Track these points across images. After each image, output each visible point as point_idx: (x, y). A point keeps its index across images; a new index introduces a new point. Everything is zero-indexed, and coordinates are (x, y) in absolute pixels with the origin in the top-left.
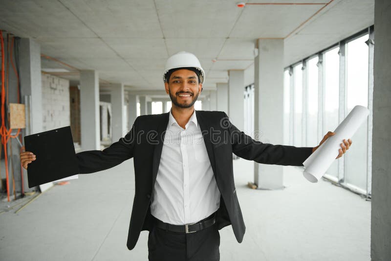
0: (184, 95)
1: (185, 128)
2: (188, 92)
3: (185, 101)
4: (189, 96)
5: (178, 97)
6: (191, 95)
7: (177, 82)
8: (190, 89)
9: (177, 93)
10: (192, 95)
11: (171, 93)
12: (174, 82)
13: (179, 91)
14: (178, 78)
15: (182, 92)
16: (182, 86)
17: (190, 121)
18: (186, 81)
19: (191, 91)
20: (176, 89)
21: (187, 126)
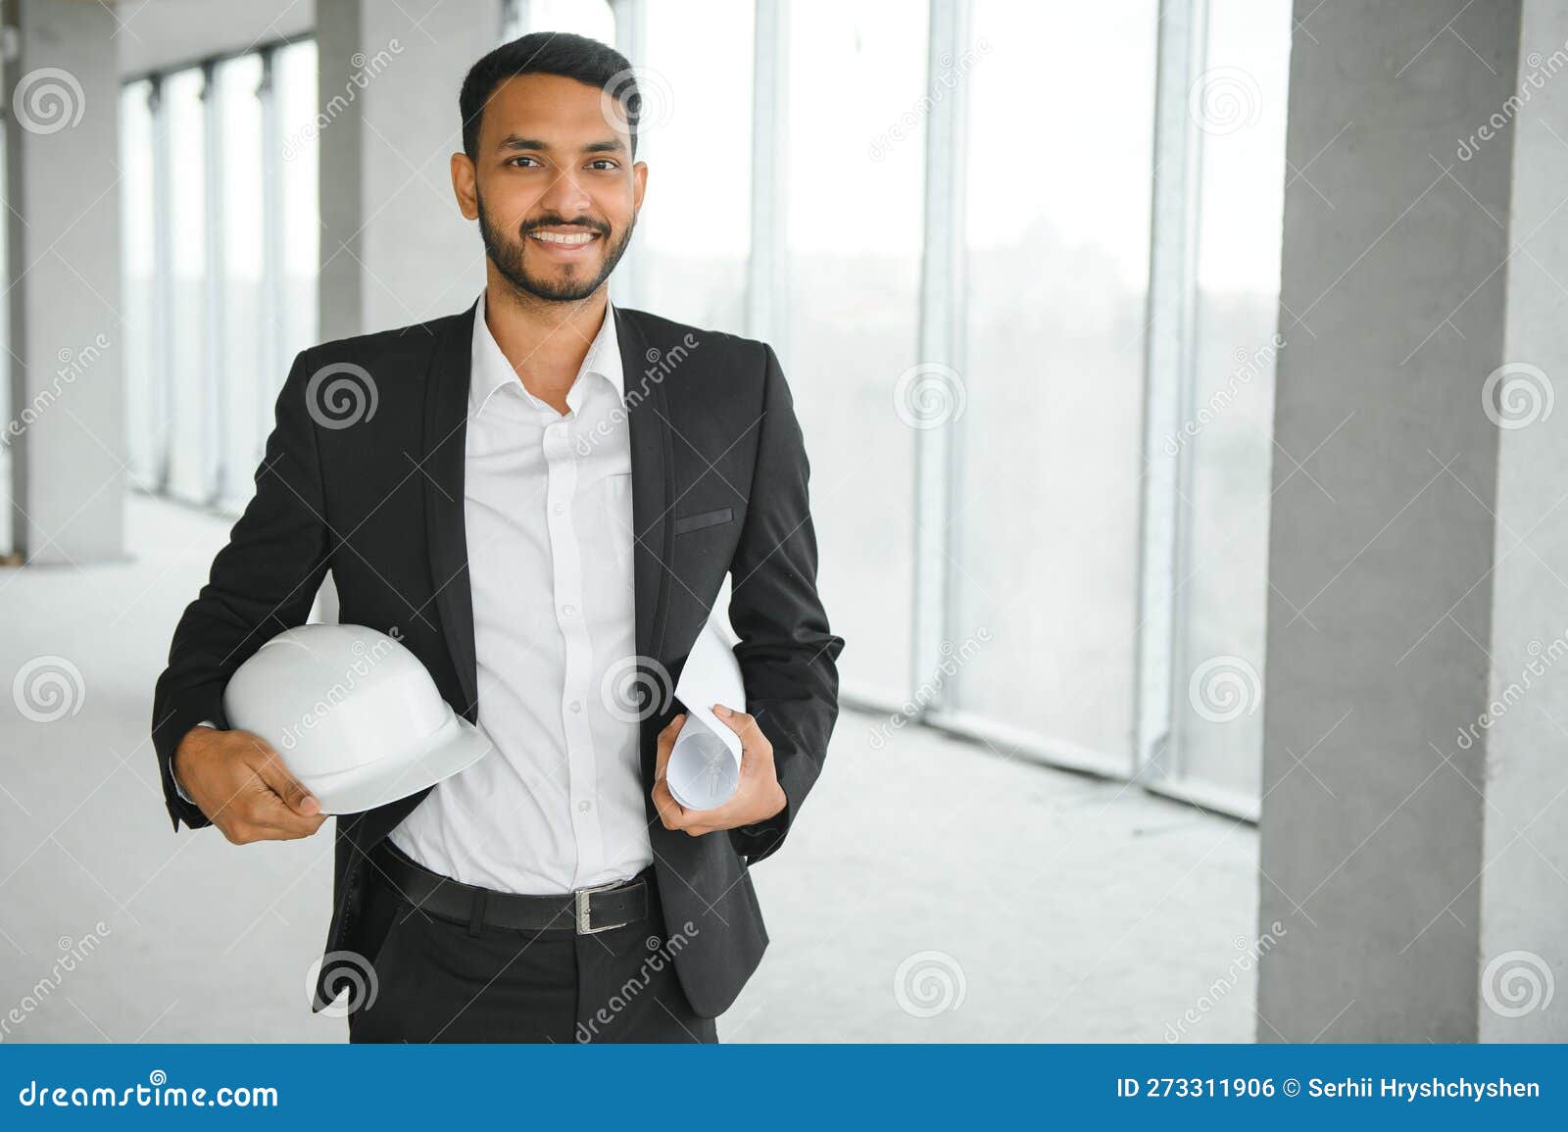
0: (559, 238)
1: (565, 410)
2: (581, 222)
3: (568, 268)
4: (586, 237)
5: (529, 243)
6: (596, 236)
7: (523, 162)
8: (595, 203)
9: (527, 228)
10: (603, 232)
11: (493, 220)
12: (508, 163)
13: (535, 214)
14: (533, 145)
15: (553, 220)
16: (554, 187)
17: (585, 369)
18: (571, 162)
19: (597, 217)
20: (518, 201)
21: (573, 400)
